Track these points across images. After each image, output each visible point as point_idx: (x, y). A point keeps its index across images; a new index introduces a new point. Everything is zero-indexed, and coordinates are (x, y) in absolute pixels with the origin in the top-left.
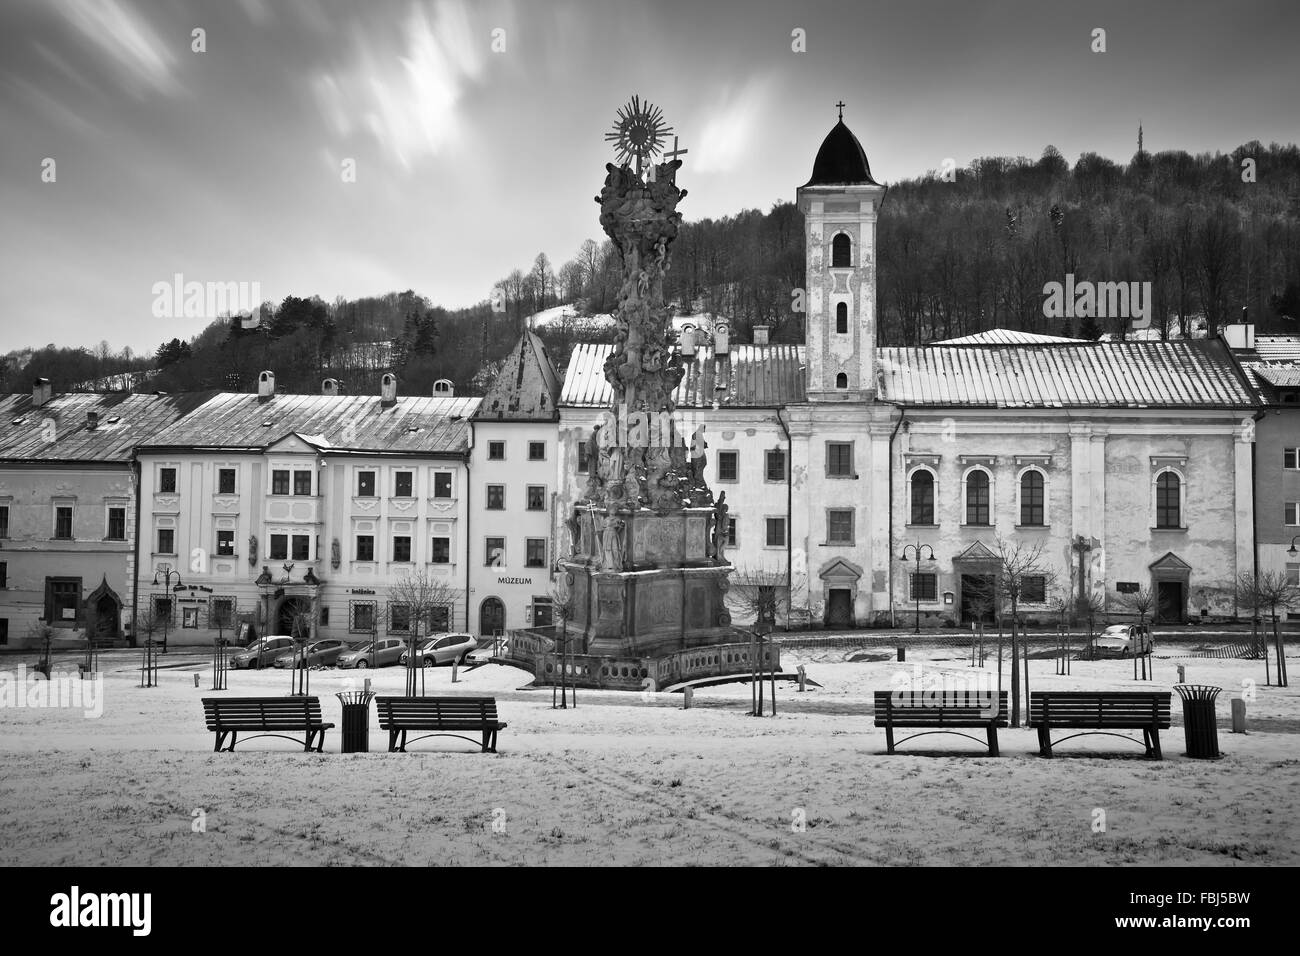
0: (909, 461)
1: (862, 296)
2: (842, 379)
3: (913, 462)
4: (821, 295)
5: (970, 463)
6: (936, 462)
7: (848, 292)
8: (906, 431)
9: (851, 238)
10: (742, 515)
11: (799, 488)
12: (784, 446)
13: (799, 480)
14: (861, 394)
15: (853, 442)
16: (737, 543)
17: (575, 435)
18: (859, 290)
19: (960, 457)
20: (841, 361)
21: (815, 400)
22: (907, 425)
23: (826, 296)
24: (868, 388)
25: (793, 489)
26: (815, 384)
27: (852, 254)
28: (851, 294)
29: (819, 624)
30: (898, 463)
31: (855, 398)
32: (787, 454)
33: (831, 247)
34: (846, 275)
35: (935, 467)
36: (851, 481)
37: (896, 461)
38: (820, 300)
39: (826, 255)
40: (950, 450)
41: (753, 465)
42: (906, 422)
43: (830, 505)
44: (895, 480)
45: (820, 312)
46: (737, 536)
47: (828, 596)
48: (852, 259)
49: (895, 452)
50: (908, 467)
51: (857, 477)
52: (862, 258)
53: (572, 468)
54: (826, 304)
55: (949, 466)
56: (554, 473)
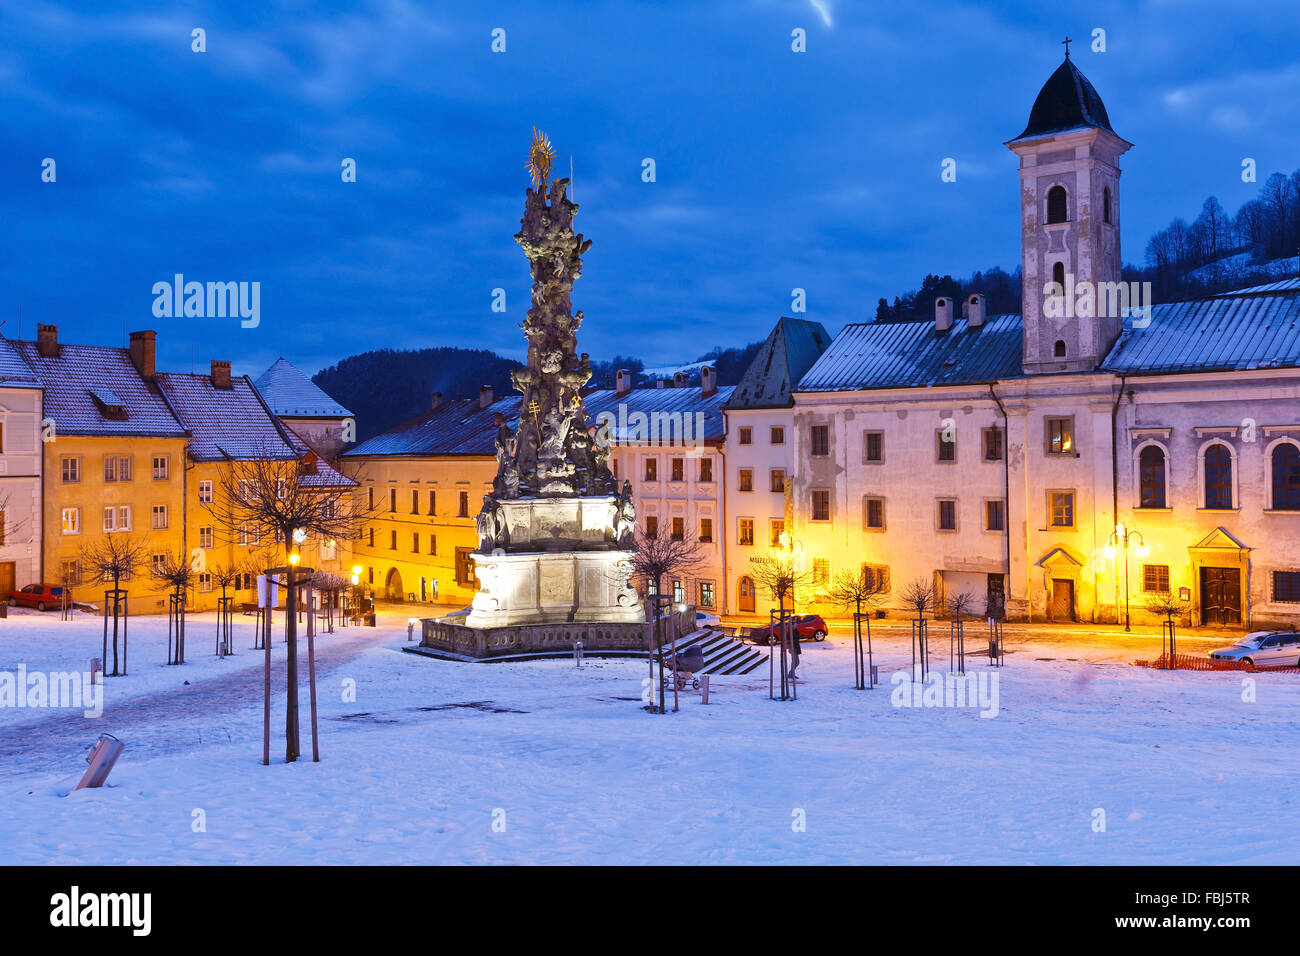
0: (1135, 437)
1: (1080, 253)
2: (1060, 347)
3: (1139, 437)
4: (1036, 257)
5: (1207, 437)
6: (1167, 436)
7: (1064, 251)
8: (1131, 402)
9: (1066, 189)
10: (961, 497)
11: (1016, 469)
12: (1001, 423)
13: (1016, 460)
14: (1080, 362)
15: (1074, 416)
16: (957, 527)
17: (807, 419)
18: (1076, 247)
19: (1194, 431)
20: (1059, 328)
21: (1031, 372)
22: (1131, 394)
23: (1041, 257)
24: (1088, 355)
25: (1010, 469)
26: (1031, 355)
27: (1068, 207)
28: (1068, 252)
29: (1041, 616)
30: (1123, 437)
31: (1075, 368)
32: (1003, 431)
33: (1046, 202)
34: (1063, 231)
35: (1166, 442)
36: (1072, 459)
37: (1121, 436)
38: (1035, 261)
39: (1040, 211)
40: (1183, 423)
41: (970, 448)
42: (1131, 391)
43: (1051, 487)
44: (1120, 458)
45: (1036, 274)
46: (957, 521)
47: (1051, 586)
48: (1068, 213)
49: (1120, 426)
50: (1135, 443)
51: (1078, 456)
52: (1080, 210)
53: (806, 452)
54: (1041, 266)
55: (1182, 441)
56: (794, 455)
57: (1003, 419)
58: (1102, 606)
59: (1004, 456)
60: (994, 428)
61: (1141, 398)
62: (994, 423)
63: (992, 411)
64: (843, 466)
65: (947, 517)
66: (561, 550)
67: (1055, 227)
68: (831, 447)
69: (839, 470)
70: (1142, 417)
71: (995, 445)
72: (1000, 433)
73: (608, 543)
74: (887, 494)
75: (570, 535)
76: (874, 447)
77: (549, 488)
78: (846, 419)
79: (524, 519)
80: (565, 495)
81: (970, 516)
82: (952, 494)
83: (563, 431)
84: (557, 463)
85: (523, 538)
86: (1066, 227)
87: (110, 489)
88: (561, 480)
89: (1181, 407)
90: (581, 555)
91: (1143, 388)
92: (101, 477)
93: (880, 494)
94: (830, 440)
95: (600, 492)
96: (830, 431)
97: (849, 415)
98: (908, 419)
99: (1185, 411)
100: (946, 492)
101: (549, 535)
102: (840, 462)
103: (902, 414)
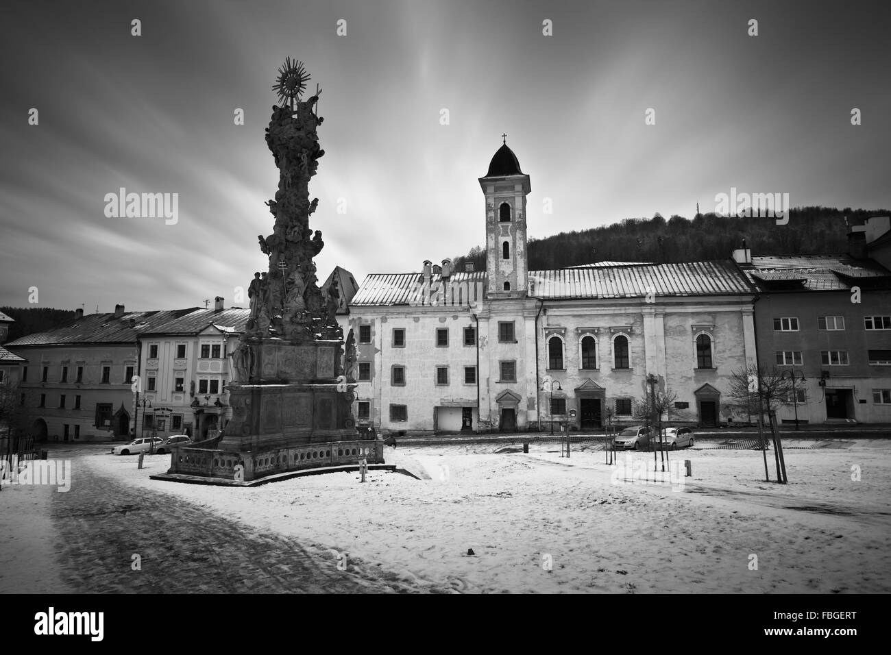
0: (547, 332)
1: (517, 237)
2: (507, 285)
3: (549, 332)
4: (494, 238)
5: (583, 332)
6: (563, 332)
7: (509, 236)
8: (545, 315)
9: (510, 205)
10: (451, 365)
11: (483, 349)
12: (474, 325)
13: (483, 345)
14: (518, 293)
15: (514, 321)
16: (448, 382)
17: (357, 322)
18: (515, 234)
19: (577, 329)
20: (506, 275)
21: (492, 298)
22: (545, 311)
23: (496, 238)
24: (522, 290)
25: (480, 349)
26: (491, 289)
27: (511, 214)
28: (511, 237)
29: (496, 429)
30: (541, 333)
31: (515, 296)
32: (476, 329)
33: (499, 211)
34: (508, 226)
35: (563, 335)
36: (514, 344)
38: (494, 241)
39: (496, 215)
40: (571, 325)
41: (456, 337)
42: (545, 309)
43: (502, 359)
44: (539, 343)
45: (494, 247)
46: (448, 379)
47: (501, 413)
48: (511, 217)
49: (539, 327)
50: (547, 335)
51: (517, 342)
52: (517, 216)
54: (497, 243)
55: (571, 334)
57: (476, 323)
58: (530, 422)
59: (476, 342)
60: (470, 327)
61: (550, 312)
62: (471, 325)
63: (469, 318)
64: (379, 349)
65: (442, 376)
67: (504, 224)
68: (372, 338)
69: (377, 351)
70: (550, 322)
71: (470, 337)
72: (473, 330)
74: (406, 364)
76: (399, 338)
78: (382, 322)
81: (456, 377)
82: (445, 364)
86: (510, 225)
89: (570, 317)
91: (551, 308)
93: (402, 364)
94: (371, 334)
96: (372, 329)
97: (384, 320)
98: (420, 322)
99: (572, 319)
100: (442, 363)
102: (377, 346)
103: (417, 320)
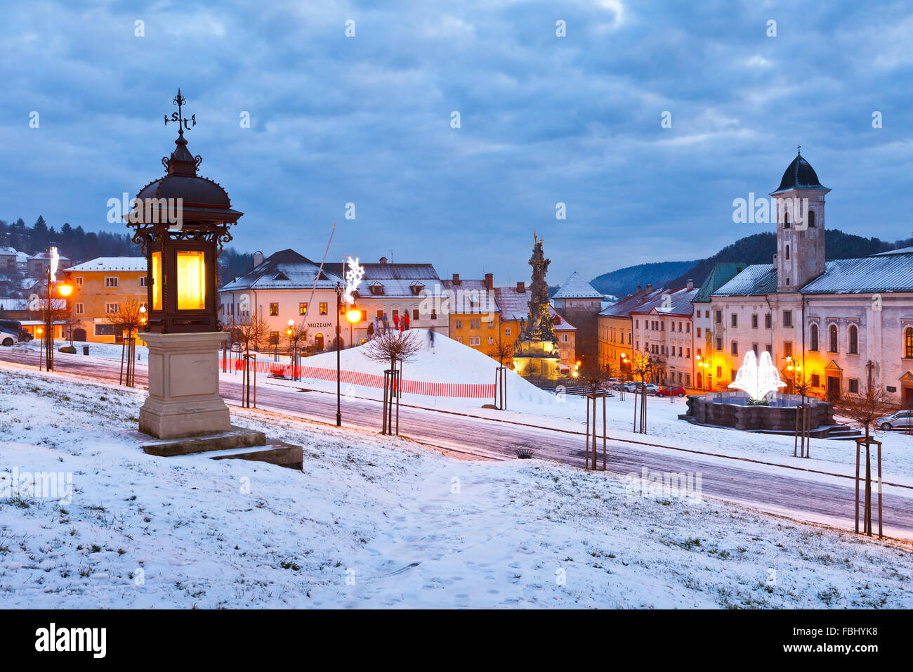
0: (809, 320)
2: (788, 281)
3: (811, 321)
5: (830, 321)
6: (819, 320)
8: (808, 305)
10: (759, 340)
13: (774, 328)
14: (793, 288)
15: (792, 310)
17: (715, 308)
19: (827, 318)
20: (788, 273)
21: (779, 292)
22: (808, 302)
24: (795, 286)
25: (773, 332)
26: (779, 285)
31: (792, 290)
35: (818, 323)
36: (791, 329)
37: (805, 319)
38: (781, 244)
41: (762, 321)
42: (809, 300)
43: (785, 340)
44: (805, 329)
45: (781, 250)
49: (805, 316)
50: (809, 323)
51: (793, 327)
53: (715, 322)
54: (783, 246)
55: (823, 323)
56: (711, 323)
57: (771, 311)
59: (771, 326)
60: (768, 314)
61: (812, 304)
62: (768, 312)
63: (768, 307)
65: (756, 351)
66: (537, 357)
67: (786, 231)
68: (722, 320)
69: (725, 329)
70: (811, 312)
71: (768, 321)
72: (770, 317)
73: (551, 355)
74: (739, 340)
75: (541, 353)
76: (735, 320)
77: (534, 338)
78: (727, 308)
79: (527, 348)
80: (539, 341)
81: (762, 350)
82: (757, 339)
83: (539, 322)
84: (537, 331)
85: (527, 353)
86: (789, 231)
87: (472, 331)
88: (538, 336)
89: (822, 308)
90: (542, 359)
91: (811, 300)
92: (469, 327)
93: (736, 340)
94: (722, 317)
95: (548, 340)
96: (722, 313)
98: (745, 309)
100: (755, 339)
101: (534, 352)
102: (725, 326)
103: (744, 307)
